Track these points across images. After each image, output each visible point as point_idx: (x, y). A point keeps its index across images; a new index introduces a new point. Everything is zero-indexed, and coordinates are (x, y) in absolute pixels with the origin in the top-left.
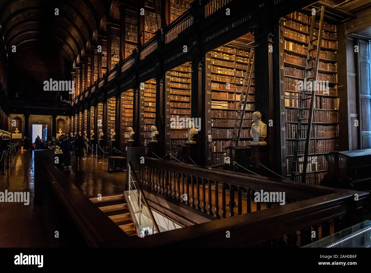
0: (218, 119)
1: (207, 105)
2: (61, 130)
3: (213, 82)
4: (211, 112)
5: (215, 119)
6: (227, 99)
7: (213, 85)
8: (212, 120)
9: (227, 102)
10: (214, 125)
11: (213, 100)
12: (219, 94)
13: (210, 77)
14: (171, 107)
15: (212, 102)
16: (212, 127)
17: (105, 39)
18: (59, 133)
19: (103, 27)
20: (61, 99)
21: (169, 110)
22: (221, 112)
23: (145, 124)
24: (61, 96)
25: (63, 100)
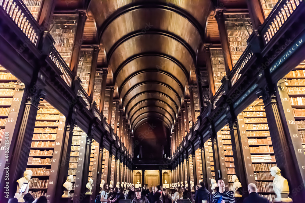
0: (261, 172)
1: (246, 160)
2: (167, 181)
3: (249, 138)
4: (252, 166)
5: (258, 172)
6: (268, 151)
7: (250, 141)
8: (255, 174)
9: (270, 155)
10: (258, 178)
11: (252, 154)
12: (259, 148)
13: (245, 134)
14: (226, 162)
15: (252, 156)
16: (256, 181)
17: (189, 101)
18: (165, 184)
19: (187, 93)
20: (165, 157)
21: (225, 164)
22: (264, 165)
23: (212, 177)
24: (165, 154)
25: (167, 157)
